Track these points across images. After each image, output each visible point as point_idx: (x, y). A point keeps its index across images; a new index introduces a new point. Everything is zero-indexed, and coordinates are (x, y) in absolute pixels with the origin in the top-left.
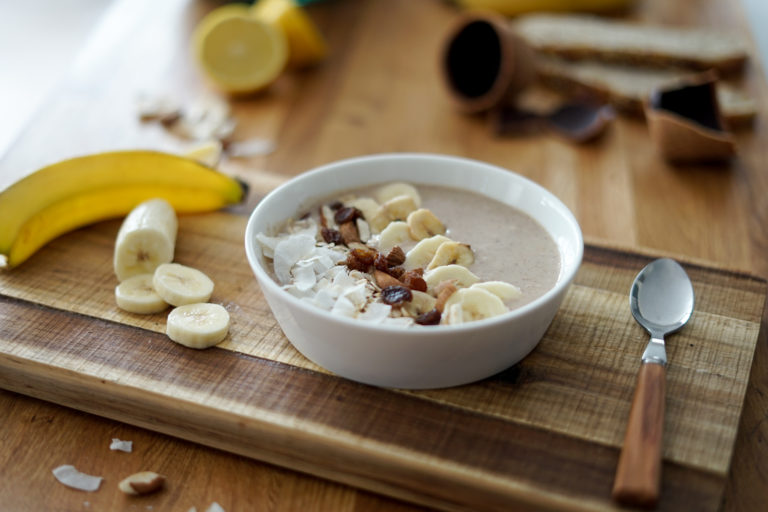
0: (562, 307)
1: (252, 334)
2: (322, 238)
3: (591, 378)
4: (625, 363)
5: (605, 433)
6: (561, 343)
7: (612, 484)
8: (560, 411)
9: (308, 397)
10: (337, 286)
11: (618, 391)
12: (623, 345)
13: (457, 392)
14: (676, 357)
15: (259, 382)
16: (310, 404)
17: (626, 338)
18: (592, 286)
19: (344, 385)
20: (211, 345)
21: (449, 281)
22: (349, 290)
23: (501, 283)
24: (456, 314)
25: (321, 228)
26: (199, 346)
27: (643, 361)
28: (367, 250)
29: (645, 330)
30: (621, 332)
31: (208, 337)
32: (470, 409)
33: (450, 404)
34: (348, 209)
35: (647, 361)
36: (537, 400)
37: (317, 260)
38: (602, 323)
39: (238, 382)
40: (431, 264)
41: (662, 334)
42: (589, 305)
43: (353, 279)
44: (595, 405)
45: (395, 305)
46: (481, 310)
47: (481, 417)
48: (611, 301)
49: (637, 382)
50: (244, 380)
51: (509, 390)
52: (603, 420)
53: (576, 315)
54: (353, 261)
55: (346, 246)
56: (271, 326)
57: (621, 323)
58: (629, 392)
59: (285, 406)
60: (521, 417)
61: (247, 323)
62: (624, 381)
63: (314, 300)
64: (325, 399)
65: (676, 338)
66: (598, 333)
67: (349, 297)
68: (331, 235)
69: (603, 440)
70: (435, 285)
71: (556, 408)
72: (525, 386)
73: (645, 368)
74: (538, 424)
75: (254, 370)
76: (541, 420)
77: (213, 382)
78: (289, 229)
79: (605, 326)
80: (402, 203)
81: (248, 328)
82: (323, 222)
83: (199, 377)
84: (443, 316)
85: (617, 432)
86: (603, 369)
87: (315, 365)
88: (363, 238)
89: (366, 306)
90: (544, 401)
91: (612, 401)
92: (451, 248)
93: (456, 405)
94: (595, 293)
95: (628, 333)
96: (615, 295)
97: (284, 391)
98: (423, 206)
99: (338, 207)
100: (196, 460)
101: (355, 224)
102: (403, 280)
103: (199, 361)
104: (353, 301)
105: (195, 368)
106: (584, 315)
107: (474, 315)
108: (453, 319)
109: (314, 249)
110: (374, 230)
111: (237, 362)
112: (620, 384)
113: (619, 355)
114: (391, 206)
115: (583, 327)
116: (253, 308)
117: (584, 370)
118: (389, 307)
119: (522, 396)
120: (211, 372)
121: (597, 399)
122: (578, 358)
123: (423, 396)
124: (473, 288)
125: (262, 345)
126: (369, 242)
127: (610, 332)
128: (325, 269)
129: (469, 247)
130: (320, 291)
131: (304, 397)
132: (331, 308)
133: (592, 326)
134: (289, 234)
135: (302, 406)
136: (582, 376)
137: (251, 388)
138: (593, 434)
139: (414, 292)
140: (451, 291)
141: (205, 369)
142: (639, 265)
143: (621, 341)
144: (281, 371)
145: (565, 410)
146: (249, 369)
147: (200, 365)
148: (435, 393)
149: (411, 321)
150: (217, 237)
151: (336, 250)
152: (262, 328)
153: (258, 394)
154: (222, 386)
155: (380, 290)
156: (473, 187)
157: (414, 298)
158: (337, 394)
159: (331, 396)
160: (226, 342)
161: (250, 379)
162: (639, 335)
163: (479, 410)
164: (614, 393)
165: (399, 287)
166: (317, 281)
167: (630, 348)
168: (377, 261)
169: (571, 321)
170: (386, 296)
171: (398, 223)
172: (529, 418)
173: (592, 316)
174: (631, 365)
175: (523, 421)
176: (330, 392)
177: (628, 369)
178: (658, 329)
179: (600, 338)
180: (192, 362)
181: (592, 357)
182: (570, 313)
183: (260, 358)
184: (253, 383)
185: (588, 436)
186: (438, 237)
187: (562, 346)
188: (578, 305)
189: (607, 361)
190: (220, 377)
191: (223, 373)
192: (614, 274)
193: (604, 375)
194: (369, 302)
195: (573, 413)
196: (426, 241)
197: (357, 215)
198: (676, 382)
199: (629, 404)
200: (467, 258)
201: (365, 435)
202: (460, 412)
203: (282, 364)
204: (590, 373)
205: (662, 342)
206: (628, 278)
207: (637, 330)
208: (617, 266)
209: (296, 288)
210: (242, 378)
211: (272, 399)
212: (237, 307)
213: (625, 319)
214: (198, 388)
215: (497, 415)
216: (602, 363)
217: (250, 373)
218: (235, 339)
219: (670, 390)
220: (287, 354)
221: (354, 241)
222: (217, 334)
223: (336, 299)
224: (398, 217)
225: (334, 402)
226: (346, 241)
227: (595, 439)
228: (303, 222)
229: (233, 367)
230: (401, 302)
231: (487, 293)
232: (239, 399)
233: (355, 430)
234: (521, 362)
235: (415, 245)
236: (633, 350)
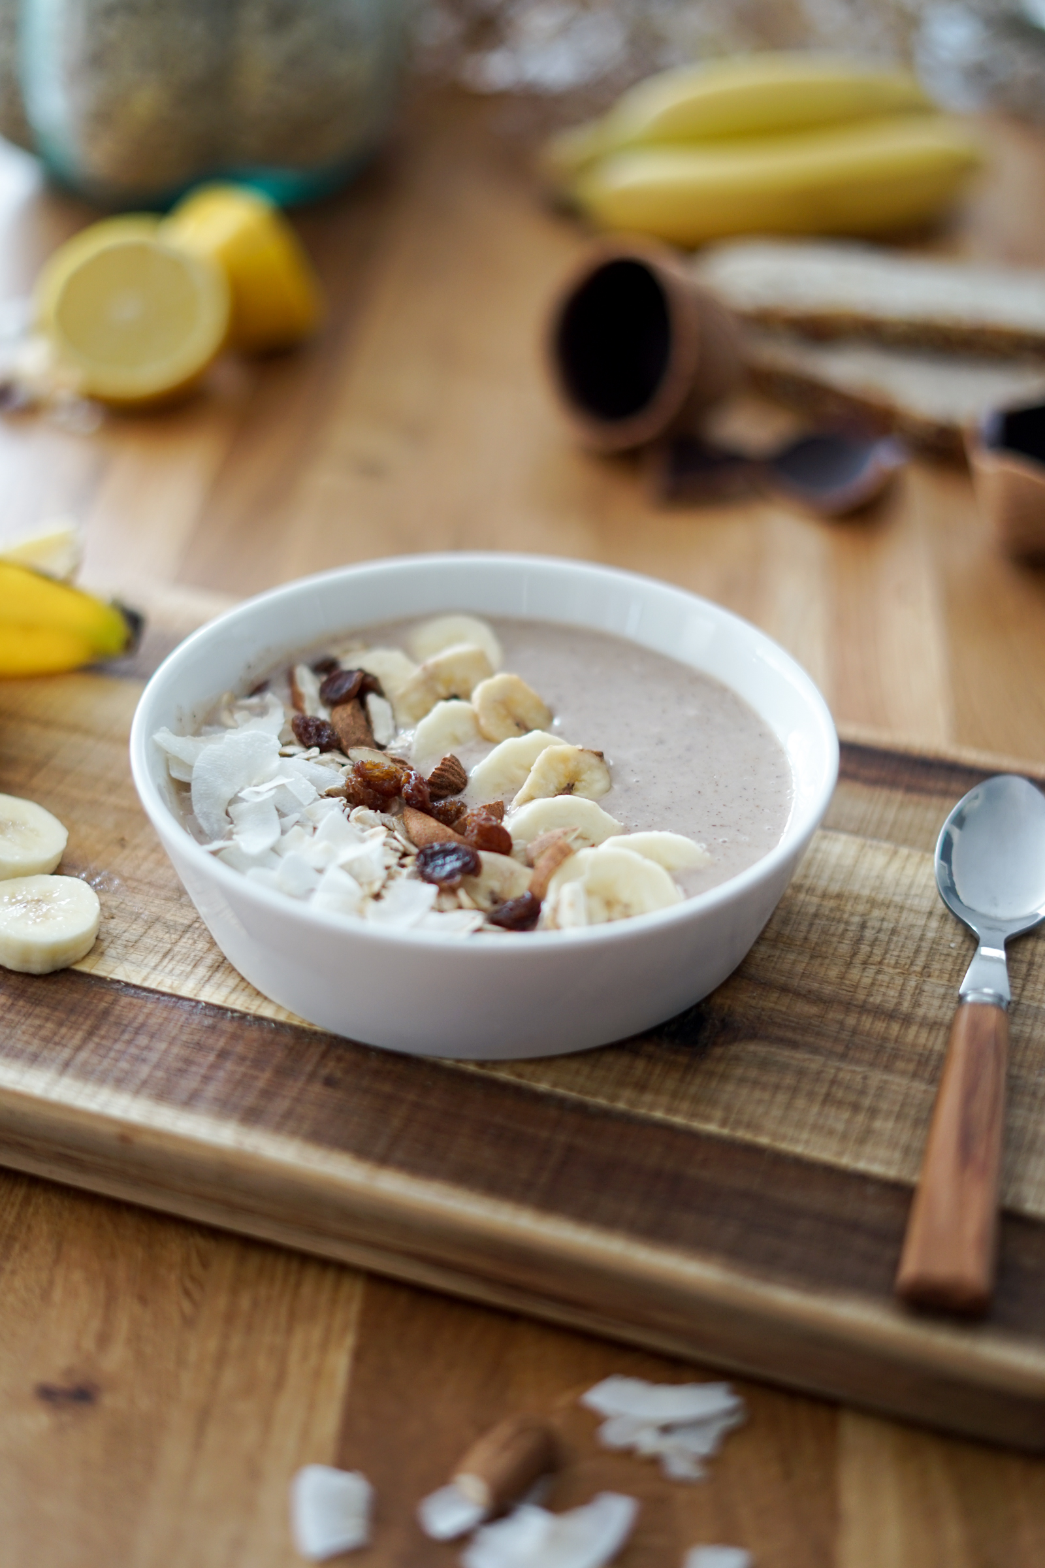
0: (795, 879)
1: (148, 941)
2: (293, 737)
3: (854, 1032)
4: (924, 1000)
5: (882, 1153)
6: (791, 957)
7: (895, 1265)
8: (789, 1106)
9: (264, 1078)
10: (323, 844)
11: (910, 1060)
12: (921, 960)
13: (574, 1065)
14: (1030, 986)
15: (163, 1046)
16: (267, 1094)
17: (926, 945)
18: (856, 832)
19: (340, 1052)
20: (61, 965)
21: (558, 831)
22: (349, 852)
23: (667, 835)
24: (572, 905)
25: (293, 714)
26: (36, 968)
27: (961, 998)
28: (387, 764)
29: (967, 928)
30: (917, 933)
31: (54, 950)
32: (602, 1101)
33: (560, 1091)
34: (350, 673)
35: (969, 998)
36: (742, 1081)
37: (282, 787)
38: (876, 913)
39: (118, 1046)
40: (520, 794)
41: (1002, 937)
42: (851, 874)
43: (360, 826)
44: (863, 1092)
45: (445, 884)
46: (625, 895)
47: (626, 1119)
48: (896, 865)
49: (948, 1042)
50: (129, 1042)
51: (682, 1059)
52: (878, 1124)
53: (824, 896)
54: (359, 788)
55: (344, 753)
56: (187, 922)
57: (917, 912)
58: (933, 1063)
59: (216, 1099)
60: (707, 1119)
61: (138, 916)
62: (922, 1038)
63: (275, 875)
64: (300, 1084)
65: (1030, 945)
66: (869, 934)
67: (347, 868)
68: (312, 730)
69: (877, 1169)
70: (532, 838)
71: (781, 1098)
72: (718, 1051)
73: (965, 1015)
74: (743, 1134)
75: (153, 1021)
76: (750, 1126)
77: (65, 1046)
78: (225, 717)
79: (883, 920)
80: (461, 660)
81: (137, 928)
82: (296, 701)
83: (34, 1035)
84: (546, 908)
85: (907, 1151)
86: (879, 1012)
87: (279, 1008)
88: (380, 736)
89: (384, 887)
90: (755, 1083)
91: (898, 1083)
92: (564, 759)
93: (573, 1095)
94: (863, 847)
95: (930, 935)
96: (904, 851)
97: (213, 1067)
98: (506, 666)
99: (327, 668)
100: (31, 1210)
101: (363, 705)
102: (460, 831)
103: (36, 1002)
104: (356, 877)
105: (28, 1015)
106: (839, 896)
107: (611, 905)
108: (565, 916)
109: (278, 761)
110: (403, 718)
111: (115, 1002)
112: (914, 1045)
113: (912, 983)
114: (437, 666)
115: (839, 921)
116: (150, 884)
117: (840, 1017)
118: (432, 889)
119: (711, 1074)
120: (61, 1024)
121: (865, 1078)
122: (828, 990)
123: (503, 1075)
124: (607, 847)
125: (168, 965)
126: (393, 744)
127: (894, 932)
128: (301, 805)
129: (600, 755)
130: (288, 855)
131: (256, 1078)
132: (312, 891)
133: (856, 919)
134: (225, 727)
135: (250, 1100)
136: (835, 1027)
137: (144, 1060)
138: (857, 1156)
139: (484, 855)
140: (564, 853)
141: (47, 1019)
142: (955, 786)
143: (917, 951)
144: (208, 1022)
145: (800, 1103)
146: (141, 1019)
147: (38, 1010)
148: (529, 1069)
149: (478, 919)
150: (74, 728)
151: (322, 764)
152: (169, 927)
153: (160, 1074)
154: (83, 1055)
155: (414, 850)
156: (609, 623)
157: (485, 868)
158: (324, 1072)
159: (312, 1076)
160: (93, 958)
161: (143, 1040)
162: (953, 939)
163: (621, 1106)
164: (900, 1065)
165: (454, 845)
166: (283, 832)
167: (936, 966)
168: (407, 788)
169: (812, 910)
170: (425, 864)
171: (454, 703)
172: (724, 1123)
173: (857, 898)
174: (936, 1003)
175: (712, 1128)
176: (309, 1068)
177: (932, 1014)
178: (993, 924)
179: (873, 944)
180: (21, 1003)
181: (856, 986)
182: (811, 891)
183: (163, 994)
184: (148, 1048)
185: (846, 1161)
186: (536, 734)
187: (794, 963)
188: (826, 875)
189: (887, 996)
190: (80, 1035)
191: (85, 1027)
192: (902, 805)
193: (880, 1026)
194: (390, 877)
195: (815, 1109)
196: (512, 744)
197: (367, 686)
198: (1029, 1040)
199: (933, 1089)
200: (595, 779)
201: (383, 1160)
202: (581, 1109)
203: (209, 1005)
204: (851, 1021)
205: (1001, 954)
206: (931, 815)
207: (949, 928)
208: (909, 789)
209: (238, 848)
210: (126, 1037)
211: (190, 1083)
212: (117, 882)
213: (925, 905)
214: (34, 1059)
215: (659, 1114)
216: (877, 999)
217: (143, 1025)
218: (112, 952)
219: (1019, 1057)
220: (219, 986)
221: (359, 743)
222: (75, 943)
223: (320, 871)
224: (454, 690)
225: (317, 1088)
226: (344, 743)
227: (862, 1165)
228: (255, 700)
229: (106, 1013)
230: (458, 878)
231: (637, 857)
232: (120, 1083)
233: (361, 1151)
234: (708, 999)
235: (489, 750)
236: (941, 971)
